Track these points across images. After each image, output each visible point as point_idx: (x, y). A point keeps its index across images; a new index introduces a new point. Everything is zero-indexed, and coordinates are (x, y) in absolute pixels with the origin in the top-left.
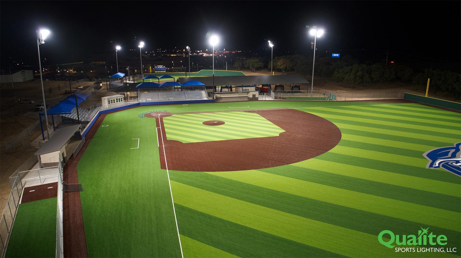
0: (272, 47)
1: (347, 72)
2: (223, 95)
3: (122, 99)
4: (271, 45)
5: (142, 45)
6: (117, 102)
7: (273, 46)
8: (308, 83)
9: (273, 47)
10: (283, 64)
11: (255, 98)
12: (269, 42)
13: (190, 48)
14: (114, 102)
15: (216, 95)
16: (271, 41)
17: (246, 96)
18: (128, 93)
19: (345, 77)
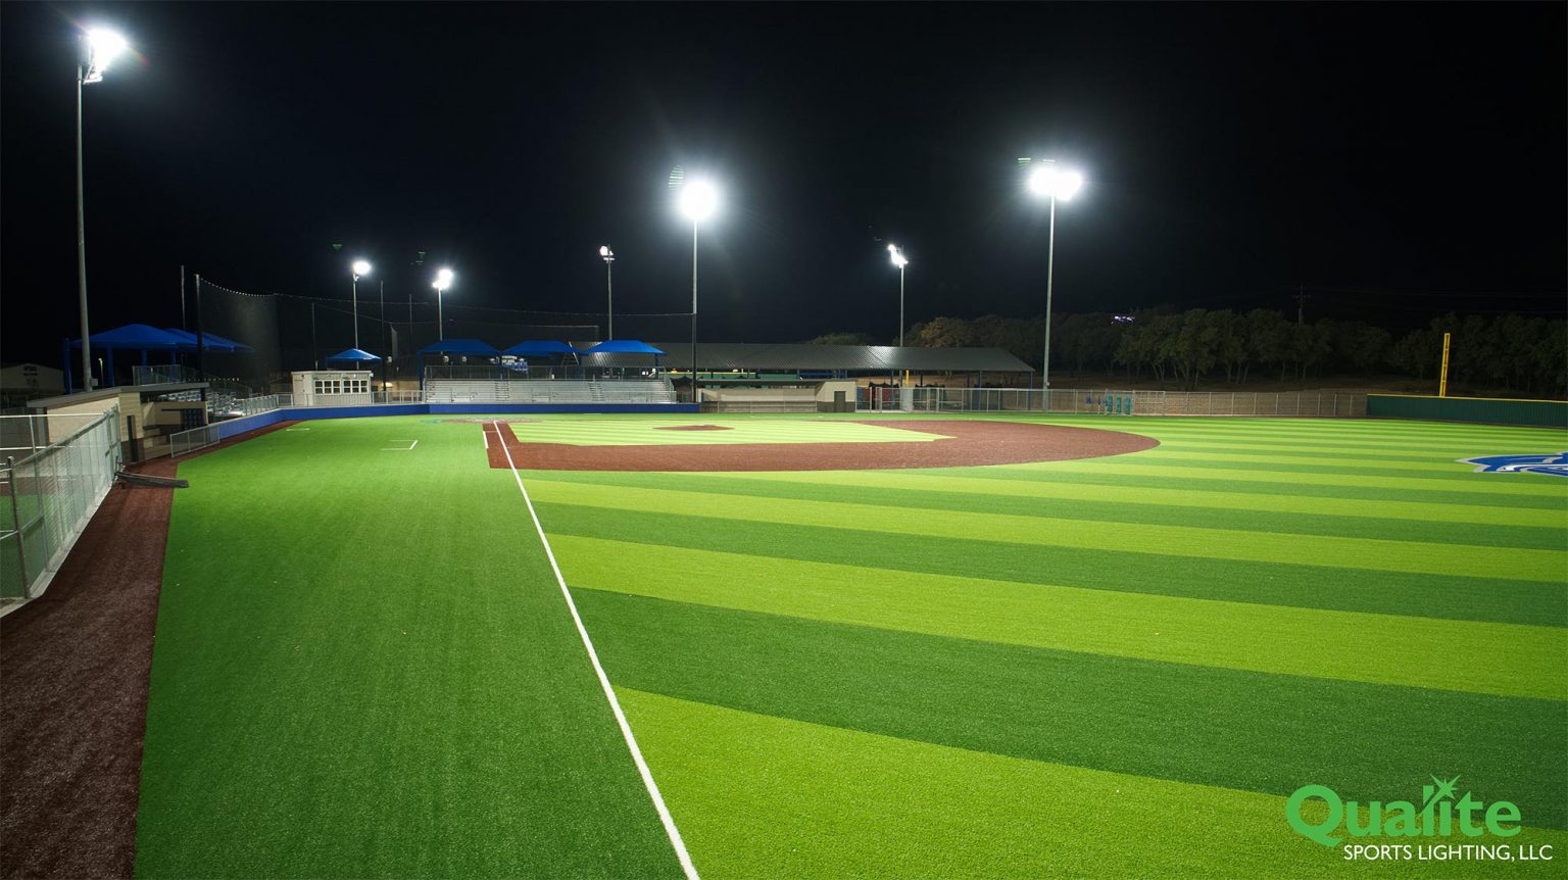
0: (902, 266)
1: (1167, 335)
2: (728, 395)
3: (364, 383)
4: (898, 259)
5: (444, 279)
6: (347, 390)
7: (906, 262)
8: (1033, 370)
9: (905, 267)
10: (941, 336)
11: (845, 403)
12: (892, 248)
13: (611, 254)
14: (337, 391)
15: (706, 391)
16: (898, 245)
17: (812, 399)
18: (388, 384)
19: (1159, 350)
